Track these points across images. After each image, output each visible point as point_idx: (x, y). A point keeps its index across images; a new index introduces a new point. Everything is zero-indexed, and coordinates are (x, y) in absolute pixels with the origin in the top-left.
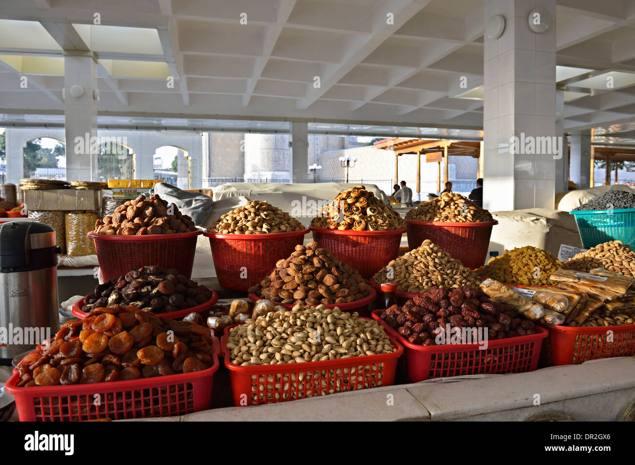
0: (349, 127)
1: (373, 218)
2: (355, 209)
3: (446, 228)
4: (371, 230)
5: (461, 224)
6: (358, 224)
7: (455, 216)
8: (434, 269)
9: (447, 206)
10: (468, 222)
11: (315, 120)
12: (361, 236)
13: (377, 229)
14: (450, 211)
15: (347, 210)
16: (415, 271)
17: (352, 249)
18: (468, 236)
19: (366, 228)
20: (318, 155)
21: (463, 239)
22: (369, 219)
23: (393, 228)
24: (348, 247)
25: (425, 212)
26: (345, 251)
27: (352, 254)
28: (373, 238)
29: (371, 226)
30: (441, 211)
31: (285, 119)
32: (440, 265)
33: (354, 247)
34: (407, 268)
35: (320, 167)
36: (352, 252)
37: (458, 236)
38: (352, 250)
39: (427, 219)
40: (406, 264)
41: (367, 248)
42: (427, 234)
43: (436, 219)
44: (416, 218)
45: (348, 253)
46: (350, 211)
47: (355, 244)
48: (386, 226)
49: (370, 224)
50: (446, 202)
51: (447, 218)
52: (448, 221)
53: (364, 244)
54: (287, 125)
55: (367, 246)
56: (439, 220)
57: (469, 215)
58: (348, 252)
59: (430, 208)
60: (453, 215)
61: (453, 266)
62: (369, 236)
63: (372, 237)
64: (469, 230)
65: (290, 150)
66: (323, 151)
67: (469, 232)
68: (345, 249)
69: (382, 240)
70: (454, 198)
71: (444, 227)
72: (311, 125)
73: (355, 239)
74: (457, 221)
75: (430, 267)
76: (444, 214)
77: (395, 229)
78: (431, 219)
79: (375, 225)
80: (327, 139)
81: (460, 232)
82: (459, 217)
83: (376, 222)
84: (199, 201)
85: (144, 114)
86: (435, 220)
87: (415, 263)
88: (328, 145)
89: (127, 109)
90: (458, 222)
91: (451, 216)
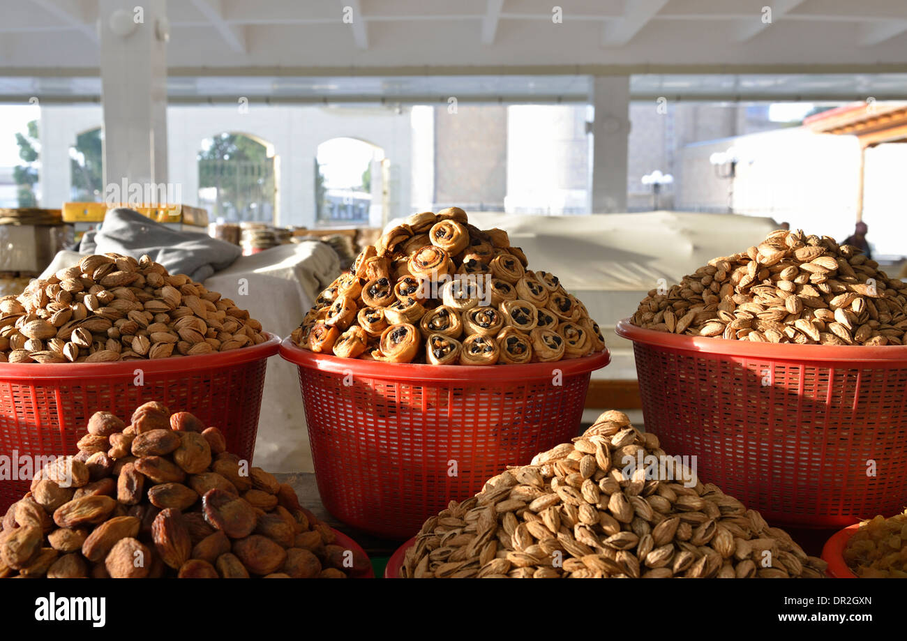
0: (737, 82)
1: (453, 319)
2: (403, 285)
3: (743, 362)
4: (434, 362)
5: (800, 349)
6: (393, 338)
7: (784, 318)
8: (590, 541)
9: (767, 282)
10: (830, 342)
11: (646, 69)
12: (400, 381)
13: (457, 361)
14: (769, 299)
15: (377, 291)
16: (516, 541)
17: (376, 423)
18: (834, 396)
19: (419, 355)
20: (671, 153)
21: (811, 407)
22: (438, 324)
23: (526, 356)
24: (365, 416)
25: (685, 300)
26: (357, 428)
27: (377, 438)
28: (446, 389)
29: (435, 347)
30: (737, 299)
31: (577, 70)
32: (622, 526)
33: (383, 417)
34: (498, 520)
35: (668, 179)
36: (377, 433)
37: (792, 394)
38: (376, 428)
39: (681, 326)
40: (502, 507)
41: (425, 422)
42: (682, 381)
43: (711, 327)
44: (652, 320)
45: (366, 436)
46: (384, 293)
47: (387, 408)
48: (491, 349)
49: (433, 341)
50: (760, 267)
51: (752, 324)
52: (753, 336)
53: (414, 410)
54: (582, 84)
55: (424, 417)
56: (721, 334)
57: (840, 316)
58: (366, 432)
59: (707, 287)
60: (775, 316)
61: (685, 531)
62: (429, 384)
63: (440, 385)
64: (835, 375)
65: (587, 140)
66: (684, 142)
67: (835, 381)
68: (355, 419)
69: (478, 397)
70: (800, 254)
71: (738, 360)
72: (638, 83)
73: (381, 389)
74: (785, 338)
75: (576, 528)
76: (747, 309)
77: (535, 358)
78: (695, 326)
79: (452, 347)
80: (696, 115)
81: (796, 381)
82: (800, 324)
83: (463, 334)
84: (176, 253)
85: (276, 71)
86: (705, 331)
87: (535, 505)
88: (696, 128)
89: (245, 61)
90: (792, 341)
91: (767, 319)
